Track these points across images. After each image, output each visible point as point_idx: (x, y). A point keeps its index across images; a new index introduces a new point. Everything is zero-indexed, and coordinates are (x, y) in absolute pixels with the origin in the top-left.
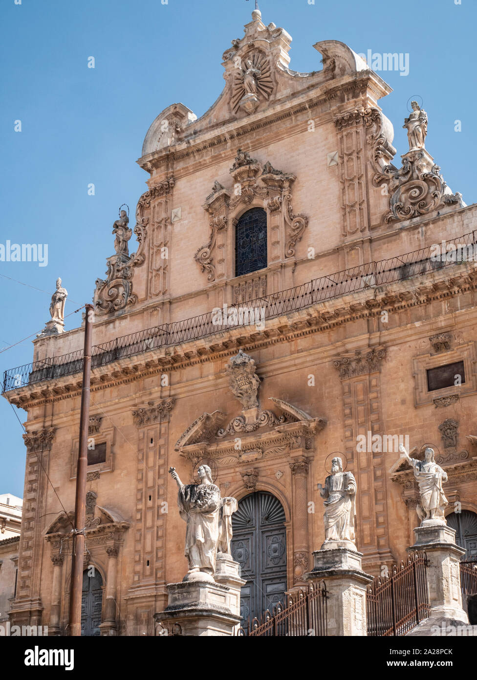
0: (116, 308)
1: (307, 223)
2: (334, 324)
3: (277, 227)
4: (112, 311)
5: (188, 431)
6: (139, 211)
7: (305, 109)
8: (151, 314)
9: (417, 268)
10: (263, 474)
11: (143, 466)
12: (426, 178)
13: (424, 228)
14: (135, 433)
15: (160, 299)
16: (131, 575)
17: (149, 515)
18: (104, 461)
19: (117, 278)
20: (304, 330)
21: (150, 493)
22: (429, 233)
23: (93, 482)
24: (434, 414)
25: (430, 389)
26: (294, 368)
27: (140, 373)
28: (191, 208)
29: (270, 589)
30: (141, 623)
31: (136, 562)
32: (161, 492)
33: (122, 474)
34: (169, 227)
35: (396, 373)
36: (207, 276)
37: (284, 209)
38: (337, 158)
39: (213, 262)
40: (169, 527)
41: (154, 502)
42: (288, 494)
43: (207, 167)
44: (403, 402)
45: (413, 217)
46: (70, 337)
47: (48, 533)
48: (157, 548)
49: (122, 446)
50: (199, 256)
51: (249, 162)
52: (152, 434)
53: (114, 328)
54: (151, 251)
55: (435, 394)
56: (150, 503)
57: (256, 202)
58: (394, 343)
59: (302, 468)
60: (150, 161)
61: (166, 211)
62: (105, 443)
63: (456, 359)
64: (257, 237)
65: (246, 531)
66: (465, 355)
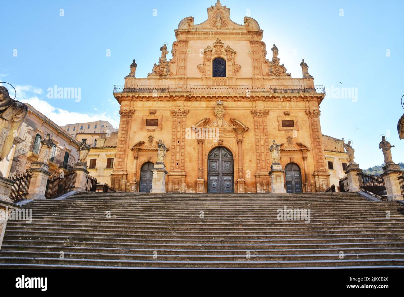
0: (163, 75)
1: (241, 67)
2: (252, 100)
3: (230, 66)
4: (161, 76)
5: (199, 122)
6: (173, 46)
7: (240, 34)
8: (179, 80)
9: (279, 91)
10: (225, 141)
11: (175, 130)
12: (281, 66)
13: (280, 80)
14: (171, 119)
15: (183, 76)
16: (169, 167)
17: (178, 148)
18: (157, 126)
19: (163, 65)
20: (241, 99)
21: (178, 140)
22: (282, 82)
23: (152, 132)
24: (284, 134)
25: (283, 127)
26: (236, 110)
28: (195, 51)
29: (225, 178)
30: (175, 184)
31: (172, 163)
32: (183, 141)
33: (165, 132)
34: (186, 54)
35: (272, 119)
36: (202, 73)
37: (232, 61)
38: (251, 51)
39: (205, 70)
40: (186, 153)
41: (180, 143)
42: (234, 149)
43: (202, 40)
44: (275, 128)
45: (277, 76)
46: (142, 80)
47: (133, 147)
48: (181, 159)
49: (165, 122)
50: (199, 67)
51: (221, 43)
52: (179, 120)
53: (162, 81)
54: (179, 60)
55: (285, 128)
56: (178, 144)
57: (222, 56)
58: (272, 110)
59: (240, 142)
60: (180, 31)
61: (185, 49)
62: (158, 120)
63: (291, 120)
64: (221, 67)
65: (216, 159)
66: (294, 119)
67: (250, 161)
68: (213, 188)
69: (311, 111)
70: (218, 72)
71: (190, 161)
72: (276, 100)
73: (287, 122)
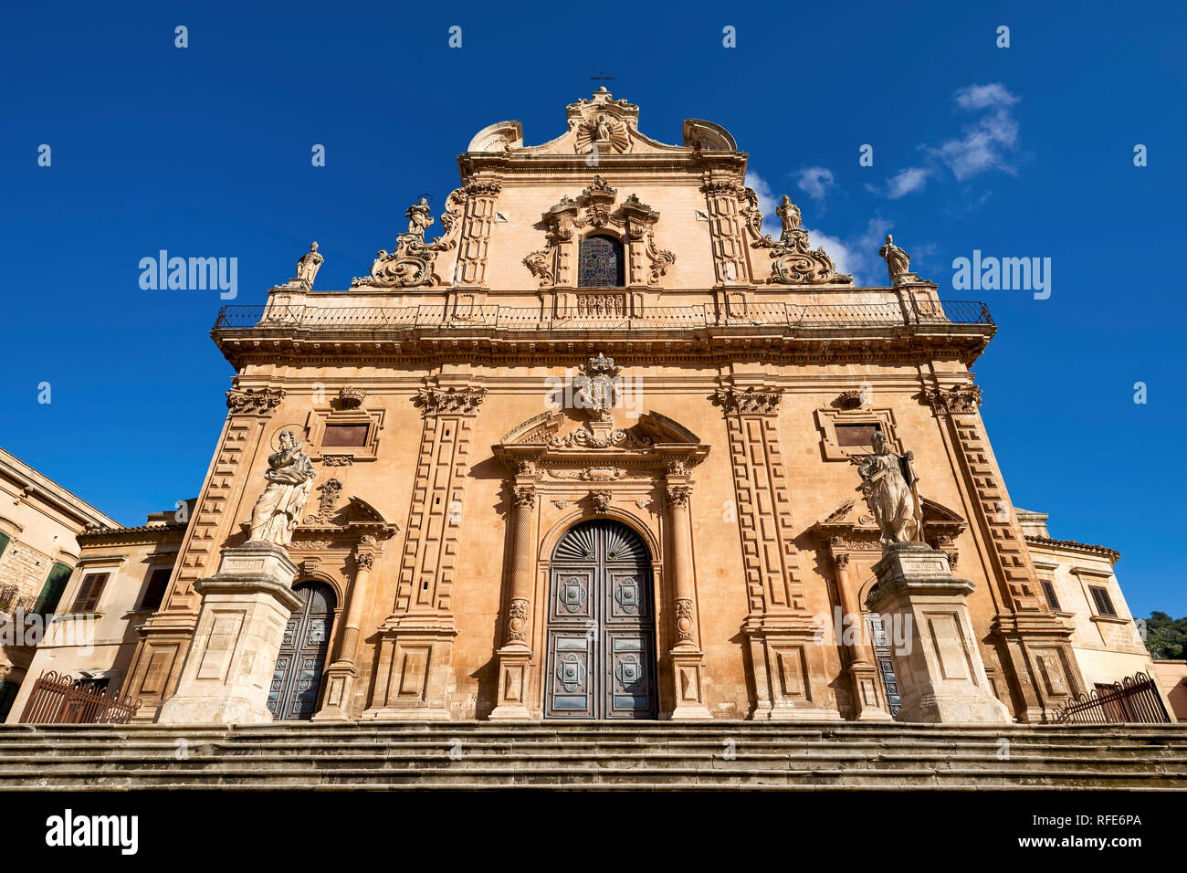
1: (674, 260)
2: (718, 357)
3: (637, 254)
4: (398, 287)
5: (522, 427)
8: (461, 299)
10: (616, 497)
12: (812, 256)
13: (817, 295)
14: (417, 421)
15: (473, 286)
16: (391, 600)
17: (436, 522)
18: (363, 445)
19: (410, 254)
20: (679, 355)
21: (438, 494)
22: (823, 300)
23: (340, 468)
25: (840, 445)
27: (442, 353)
28: (522, 215)
29: (619, 644)
31: (404, 580)
33: (392, 466)
34: (492, 225)
35: (797, 420)
36: (539, 279)
38: (707, 216)
39: (551, 267)
41: (443, 507)
42: (655, 528)
43: (546, 185)
44: (808, 452)
48: (443, 567)
49: (394, 433)
50: (530, 260)
51: (608, 190)
52: (447, 425)
53: (400, 302)
55: (851, 450)
56: (436, 508)
58: (788, 390)
59: (676, 499)
60: (475, 161)
61: (489, 209)
62: (367, 425)
63: (870, 421)
64: (607, 261)
65: (583, 565)
66: (882, 418)
67: (722, 571)
68: (569, 687)
69: (945, 389)
70: (598, 274)
71: (479, 573)
72: (806, 354)
73: (855, 430)
